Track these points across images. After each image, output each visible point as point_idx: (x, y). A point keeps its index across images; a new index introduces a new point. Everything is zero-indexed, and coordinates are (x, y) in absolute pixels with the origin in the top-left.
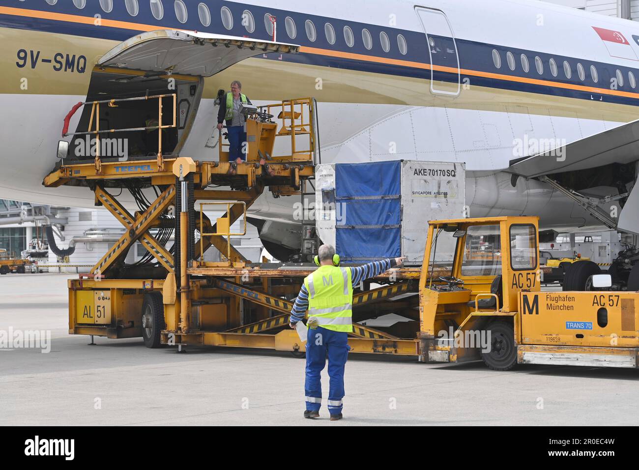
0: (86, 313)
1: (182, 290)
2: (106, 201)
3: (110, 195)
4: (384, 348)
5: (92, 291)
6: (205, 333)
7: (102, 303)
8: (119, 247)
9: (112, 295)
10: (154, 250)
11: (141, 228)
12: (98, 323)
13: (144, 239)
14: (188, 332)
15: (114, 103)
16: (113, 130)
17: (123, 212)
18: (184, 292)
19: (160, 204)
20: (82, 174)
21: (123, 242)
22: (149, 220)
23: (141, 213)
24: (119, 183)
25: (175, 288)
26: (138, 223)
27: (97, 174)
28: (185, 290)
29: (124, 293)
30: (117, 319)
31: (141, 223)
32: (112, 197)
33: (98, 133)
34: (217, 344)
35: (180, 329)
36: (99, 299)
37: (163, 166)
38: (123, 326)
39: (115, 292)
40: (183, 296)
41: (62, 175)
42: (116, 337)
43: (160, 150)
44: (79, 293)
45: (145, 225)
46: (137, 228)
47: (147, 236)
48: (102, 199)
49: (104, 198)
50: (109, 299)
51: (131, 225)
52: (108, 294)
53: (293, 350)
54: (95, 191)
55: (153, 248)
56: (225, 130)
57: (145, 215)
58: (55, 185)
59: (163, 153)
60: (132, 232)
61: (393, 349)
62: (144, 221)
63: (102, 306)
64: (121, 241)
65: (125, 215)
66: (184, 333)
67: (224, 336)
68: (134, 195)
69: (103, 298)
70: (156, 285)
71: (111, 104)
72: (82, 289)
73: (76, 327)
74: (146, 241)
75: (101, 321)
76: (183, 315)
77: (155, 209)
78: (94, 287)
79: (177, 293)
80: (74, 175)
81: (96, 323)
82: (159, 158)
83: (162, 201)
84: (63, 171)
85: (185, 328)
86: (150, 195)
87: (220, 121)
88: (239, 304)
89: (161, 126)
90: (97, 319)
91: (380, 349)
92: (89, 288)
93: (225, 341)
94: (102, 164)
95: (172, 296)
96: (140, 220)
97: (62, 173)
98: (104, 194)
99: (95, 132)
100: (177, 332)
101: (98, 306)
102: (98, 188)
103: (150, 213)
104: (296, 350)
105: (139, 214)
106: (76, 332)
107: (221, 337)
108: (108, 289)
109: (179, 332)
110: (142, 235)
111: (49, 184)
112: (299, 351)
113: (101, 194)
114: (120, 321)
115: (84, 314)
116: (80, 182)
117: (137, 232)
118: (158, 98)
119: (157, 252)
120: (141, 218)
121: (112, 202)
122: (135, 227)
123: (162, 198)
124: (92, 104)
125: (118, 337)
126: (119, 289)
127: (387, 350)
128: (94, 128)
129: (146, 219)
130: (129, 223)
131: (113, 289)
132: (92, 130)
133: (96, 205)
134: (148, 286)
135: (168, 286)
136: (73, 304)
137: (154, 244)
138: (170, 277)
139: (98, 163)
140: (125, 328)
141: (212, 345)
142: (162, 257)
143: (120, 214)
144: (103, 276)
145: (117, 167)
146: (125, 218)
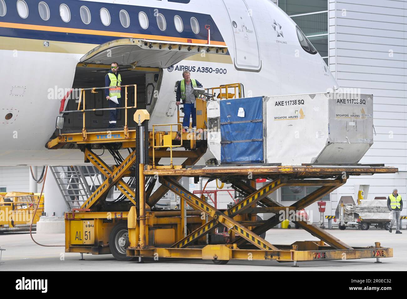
0: (77, 237)
1: (140, 218)
2: (93, 158)
3: (95, 155)
4: (272, 257)
5: (82, 221)
6: (157, 249)
7: (88, 229)
8: (101, 190)
9: (95, 223)
10: (126, 192)
11: (116, 177)
12: (86, 244)
13: (119, 184)
14: (145, 247)
15: (95, 90)
16: (94, 110)
17: (104, 166)
18: (142, 220)
19: (129, 161)
20: (74, 140)
21: (104, 187)
22: (122, 172)
23: (117, 166)
24: (101, 146)
25: (136, 217)
26: (114, 173)
27: (84, 141)
28: (142, 218)
29: (104, 222)
30: (99, 240)
31: (117, 174)
32: (97, 156)
33: (84, 111)
34: (164, 256)
35: (139, 245)
36: (86, 227)
37: (128, 135)
38: (102, 245)
39: (98, 222)
40: (141, 222)
41: (60, 141)
42: (97, 253)
43: (126, 124)
44: (72, 222)
45: (119, 175)
46: (114, 177)
47: (121, 183)
48: (90, 158)
49: (91, 157)
50: (93, 226)
51: (110, 175)
52: (92, 223)
53: (213, 259)
54: (84, 151)
55: (125, 190)
56: (182, 106)
57: (119, 168)
58: (55, 147)
59: (127, 125)
60: (110, 180)
61: (278, 257)
62: (118, 172)
63: (88, 232)
64: (102, 186)
65: (106, 168)
66: (141, 249)
67: (170, 251)
68: (113, 154)
69: (89, 226)
70: (124, 216)
71: (93, 91)
72: (74, 219)
73: (71, 248)
74: (120, 186)
75: (88, 242)
76: (141, 236)
77: (126, 164)
78: (83, 218)
79: (137, 220)
80: (68, 141)
81: (84, 244)
82: (125, 130)
83: (131, 159)
84: (61, 138)
85: (143, 245)
86: (124, 154)
87: (178, 100)
88: (183, 229)
89: (126, 107)
90: (84, 241)
91: (269, 257)
92: (80, 218)
93: (170, 253)
94: (87, 133)
95: (134, 223)
96: (116, 172)
97: (60, 139)
98: (91, 154)
99: (82, 111)
100: (137, 248)
101: (86, 232)
102: (86, 149)
103: (123, 167)
104: (216, 259)
105: (115, 167)
106: (70, 251)
107: (167, 251)
108: (93, 219)
109: (138, 248)
110: (117, 182)
111: (51, 147)
112: (218, 259)
113: (88, 154)
114: (101, 242)
115: (76, 238)
116: (72, 146)
117: (114, 180)
118: (125, 87)
119: (128, 193)
120: (117, 170)
121: (97, 160)
122: (112, 176)
123: (131, 157)
125: (99, 254)
126: (99, 219)
127: (274, 257)
128: (81, 108)
129: (120, 171)
130: (109, 173)
131: (96, 219)
133: (85, 162)
134: (118, 216)
135: (131, 216)
136: (68, 230)
137: (126, 188)
138: (133, 209)
139: (84, 133)
140: (105, 247)
141: (162, 257)
142: (131, 197)
143: (102, 167)
144: (89, 210)
145: (97, 135)
146: (105, 170)
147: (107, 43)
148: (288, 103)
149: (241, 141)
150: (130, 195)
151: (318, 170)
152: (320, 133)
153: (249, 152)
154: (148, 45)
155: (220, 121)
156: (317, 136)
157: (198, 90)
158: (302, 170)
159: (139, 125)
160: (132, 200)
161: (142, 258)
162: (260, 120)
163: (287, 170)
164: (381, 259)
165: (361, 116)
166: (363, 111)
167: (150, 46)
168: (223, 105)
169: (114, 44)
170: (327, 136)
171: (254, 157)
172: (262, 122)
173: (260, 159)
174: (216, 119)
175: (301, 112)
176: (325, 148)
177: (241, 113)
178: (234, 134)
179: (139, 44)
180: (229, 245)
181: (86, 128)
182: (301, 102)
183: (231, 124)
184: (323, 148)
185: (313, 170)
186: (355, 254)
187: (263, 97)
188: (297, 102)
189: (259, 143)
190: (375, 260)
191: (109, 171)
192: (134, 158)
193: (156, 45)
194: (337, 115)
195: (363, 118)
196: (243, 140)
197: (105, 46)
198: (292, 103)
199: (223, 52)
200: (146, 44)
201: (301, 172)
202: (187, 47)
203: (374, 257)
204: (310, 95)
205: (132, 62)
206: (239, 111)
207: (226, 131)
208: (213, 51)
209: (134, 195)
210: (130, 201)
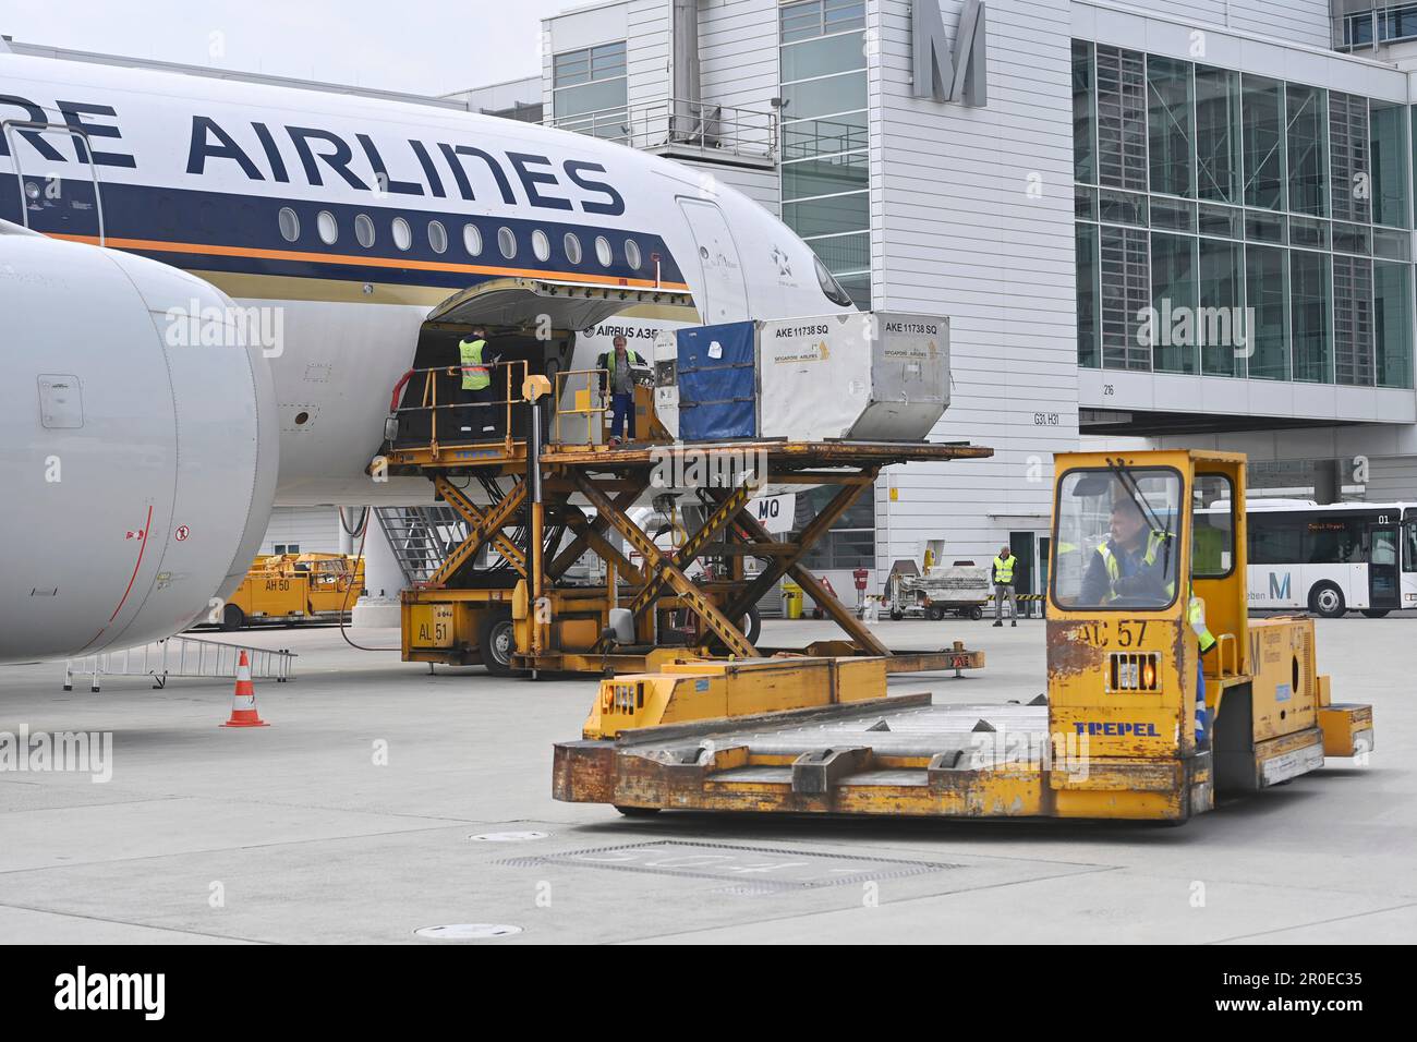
0: (423, 633)
1: (535, 600)
2: (449, 493)
3: (454, 486)
5: (431, 605)
6: (566, 655)
7: (442, 620)
8: (464, 549)
9: (455, 610)
11: (491, 527)
12: (438, 646)
13: (497, 540)
14: (543, 652)
15: (453, 371)
16: (452, 406)
17: (469, 507)
19: (515, 498)
20: (416, 460)
21: (470, 544)
22: (502, 517)
23: (493, 507)
24: (464, 471)
25: (527, 599)
26: (488, 520)
27: (434, 461)
28: (539, 600)
29: (470, 608)
30: (461, 640)
31: (492, 521)
32: (457, 490)
33: (434, 409)
34: (579, 669)
35: (533, 650)
36: (439, 615)
37: (512, 451)
38: (468, 650)
39: (459, 607)
41: (391, 462)
42: (459, 663)
43: (508, 431)
44: (414, 607)
45: (496, 523)
46: (487, 526)
47: (499, 537)
48: (444, 493)
50: (451, 615)
51: (480, 523)
52: (449, 609)
54: (434, 481)
55: (507, 551)
57: (497, 510)
58: (383, 474)
59: (512, 434)
60: (481, 532)
62: (495, 518)
63: (442, 625)
64: (467, 542)
65: (474, 511)
66: (537, 656)
67: (587, 659)
68: (486, 486)
69: (444, 615)
70: (506, 597)
71: (450, 373)
72: (417, 603)
73: (412, 653)
74: (498, 542)
75: (442, 643)
76: (537, 633)
77: (509, 502)
78: (432, 600)
79: (528, 604)
80: (406, 462)
81: (435, 646)
82: (507, 441)
83: (518, 493)
84: (394, 456)
85: (540, 649)
86: (506, 485)
89: (509, 401)
90: (436, 641)
92: (427, 601)
93: (589, 664)
94: (440, 448)
95: (523, 609)
96: (491, 517)
98: (446, 486)
99: (431, 407)
100: (529, 654)
101: (438, 625)
102: (438, 478)
103: (504, 509)
105: (490, 509)
106: (410, 659)
107: (583, 659)
108: (450, 603)
109: (532, 653)
110: (493, 536)
113: (442, 485)
114: (465, 644)
115: (421, 635)
116: (412, 471)
117: (487, 532)
118: (506, 366)
119: (513, 556)
120: (492, 515)
121: (458, 496)
122: (484, 525)
123: (517, 490)
124: (427, 372)
125: (462, 664)
126: (462, 602)
128: (429, 402)
129: (498, 515)
130: (478, 520)
131: (456, 602)
132: (427, 405)
133: (436, 499)
134: (496, 597)
135: (517, 597)
136: (407, 622)
137: (509, 546)
138: (521, 585)
139: (435, 447)
140: (472, 652)
141: (573, 669)
142: (519, 562)
143: (466, 509)
144: (444, 586)
145: (458, 452)
146: (472, 515)
147: (476, 286)
148: (799, 331)
149: (715, 402)
150: (516, 559)
151: (853, 450)
152: (856, 383)
153: (730, 421)
154: (549, 289)
155: (678, 367)
156: (852, 390)
157: (639, 371)
158: (825, 449)
159: (533, 403)
160: (521, 568)
161: (539, 673)
162: (749, 364)
163: (798, 448)
164: (964, 672)
165: (928, 355)
166: (932, 347)
167: (553, 292)
168: (683, 336)
169: (487, 288)
170: (869, 390)
171: (738, 430)
172: (753, 366)
173: (748, 433)
174: (670, 363)
175: (823, 347)
176: (866, 410)
177: (715, 351)
178: (702, 389)
179: (532, 288)
180: (694, 649)
181: (437, 439)
182: (823, 330)
183: (696, 371)
184: (862, 410)
185: (844, 449)
186: (918, 663)
187: (755, 321)
188: (816, 330)
189: (749, 404)
190: (953, 672)
191: (478, 516)
192: (524, 493)
193: (562, 290)
194: (887, 353)
195: (932, 358)
196: (717, 399)
197: (472, 293)
198: (807, 331)
199: (683, 301)
200: (545, 287)
201: (822, 453)
202: (619, 293)
203: (951, 667)
204: (839, 317)
205: (520, 319)
206: (711, 348)
207: (689, 383)
208: (664, 299)
209: (523, 560)
210: (516, 570)
